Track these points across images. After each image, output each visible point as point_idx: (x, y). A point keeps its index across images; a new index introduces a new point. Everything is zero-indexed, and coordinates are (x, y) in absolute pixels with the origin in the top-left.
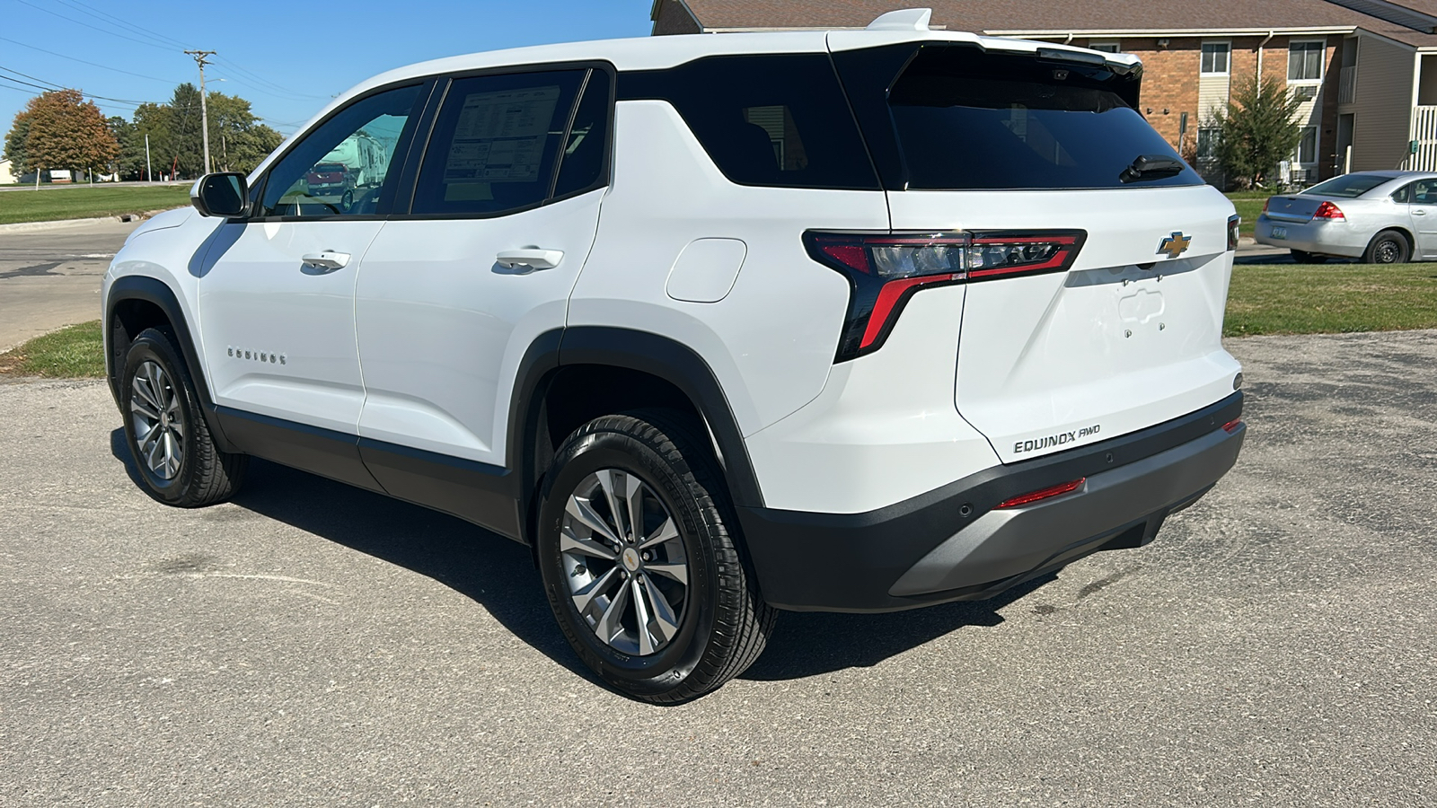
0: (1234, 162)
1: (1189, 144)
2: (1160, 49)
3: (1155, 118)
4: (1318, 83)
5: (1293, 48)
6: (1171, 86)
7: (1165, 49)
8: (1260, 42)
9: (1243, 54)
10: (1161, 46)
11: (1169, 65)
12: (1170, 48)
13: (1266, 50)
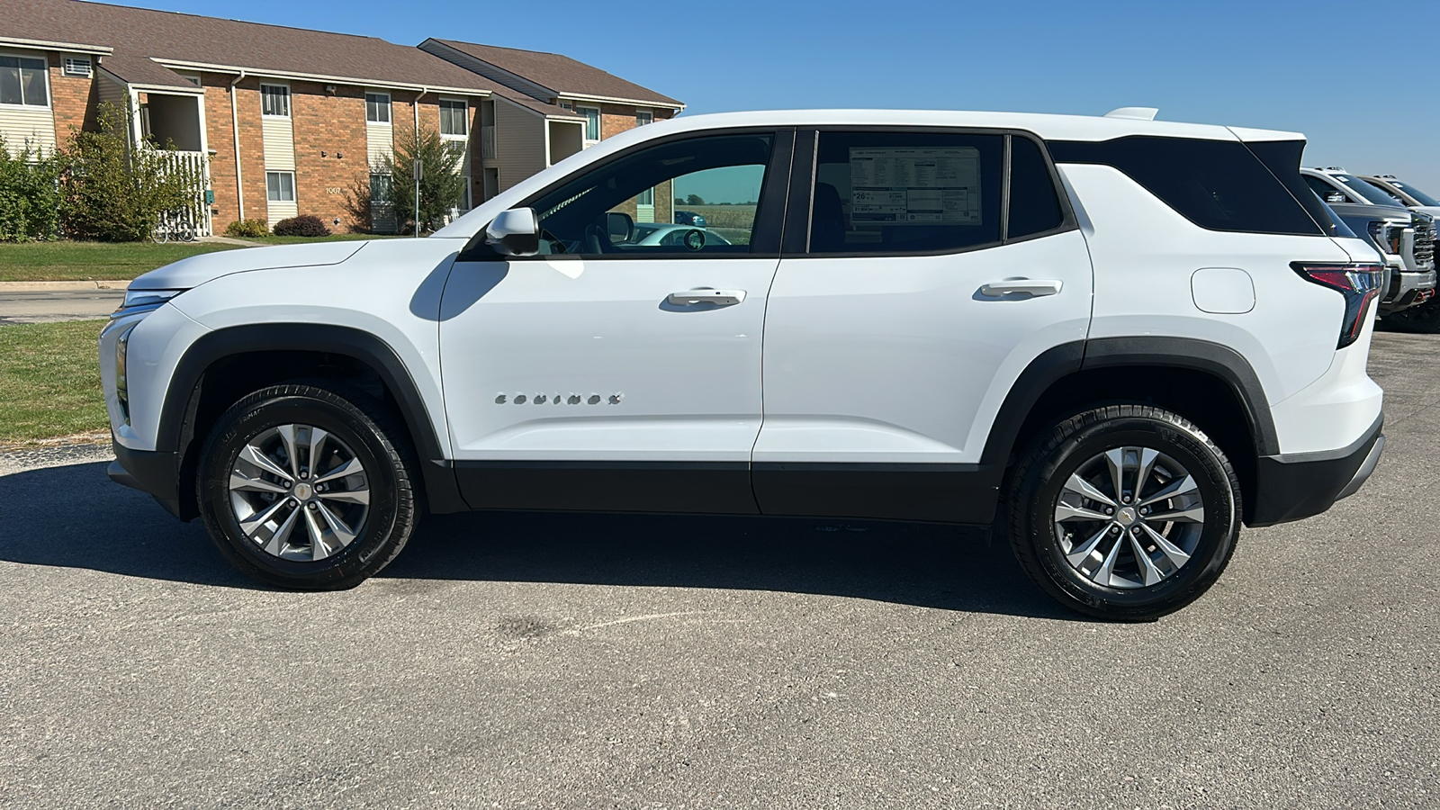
0: (410, 208)
1: (362, 188)
2: (328, 94)
3: (330, 161)
4: (465, 138)
5: (444, 105)
6: (341, 131)
7: (333, 95)
8: (416, 97)
9: (401, 107)
10: (329, 92)
11: (338, 111)
12: (338, 95)
13: (421, 105)
